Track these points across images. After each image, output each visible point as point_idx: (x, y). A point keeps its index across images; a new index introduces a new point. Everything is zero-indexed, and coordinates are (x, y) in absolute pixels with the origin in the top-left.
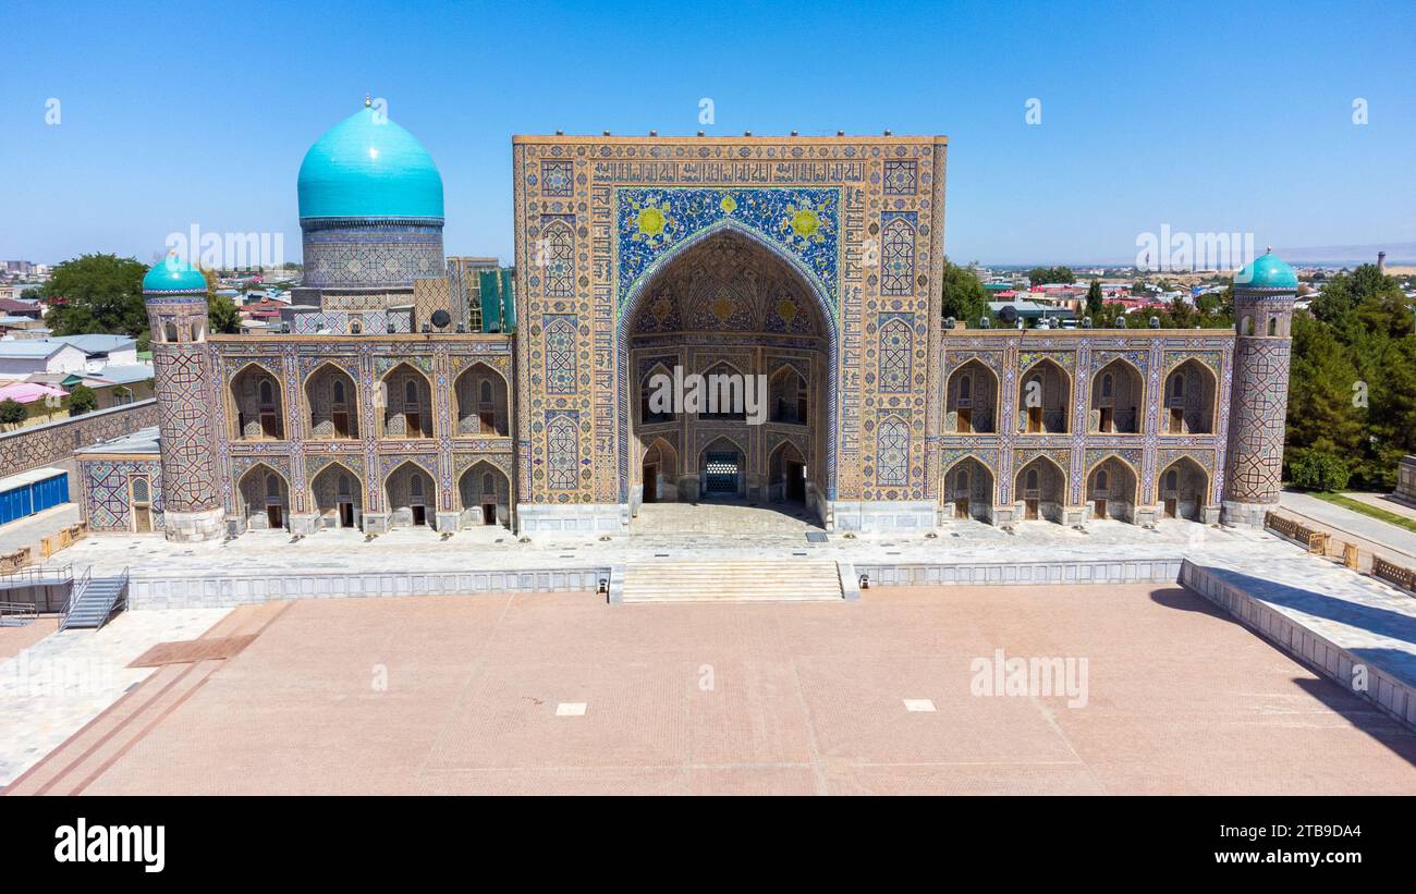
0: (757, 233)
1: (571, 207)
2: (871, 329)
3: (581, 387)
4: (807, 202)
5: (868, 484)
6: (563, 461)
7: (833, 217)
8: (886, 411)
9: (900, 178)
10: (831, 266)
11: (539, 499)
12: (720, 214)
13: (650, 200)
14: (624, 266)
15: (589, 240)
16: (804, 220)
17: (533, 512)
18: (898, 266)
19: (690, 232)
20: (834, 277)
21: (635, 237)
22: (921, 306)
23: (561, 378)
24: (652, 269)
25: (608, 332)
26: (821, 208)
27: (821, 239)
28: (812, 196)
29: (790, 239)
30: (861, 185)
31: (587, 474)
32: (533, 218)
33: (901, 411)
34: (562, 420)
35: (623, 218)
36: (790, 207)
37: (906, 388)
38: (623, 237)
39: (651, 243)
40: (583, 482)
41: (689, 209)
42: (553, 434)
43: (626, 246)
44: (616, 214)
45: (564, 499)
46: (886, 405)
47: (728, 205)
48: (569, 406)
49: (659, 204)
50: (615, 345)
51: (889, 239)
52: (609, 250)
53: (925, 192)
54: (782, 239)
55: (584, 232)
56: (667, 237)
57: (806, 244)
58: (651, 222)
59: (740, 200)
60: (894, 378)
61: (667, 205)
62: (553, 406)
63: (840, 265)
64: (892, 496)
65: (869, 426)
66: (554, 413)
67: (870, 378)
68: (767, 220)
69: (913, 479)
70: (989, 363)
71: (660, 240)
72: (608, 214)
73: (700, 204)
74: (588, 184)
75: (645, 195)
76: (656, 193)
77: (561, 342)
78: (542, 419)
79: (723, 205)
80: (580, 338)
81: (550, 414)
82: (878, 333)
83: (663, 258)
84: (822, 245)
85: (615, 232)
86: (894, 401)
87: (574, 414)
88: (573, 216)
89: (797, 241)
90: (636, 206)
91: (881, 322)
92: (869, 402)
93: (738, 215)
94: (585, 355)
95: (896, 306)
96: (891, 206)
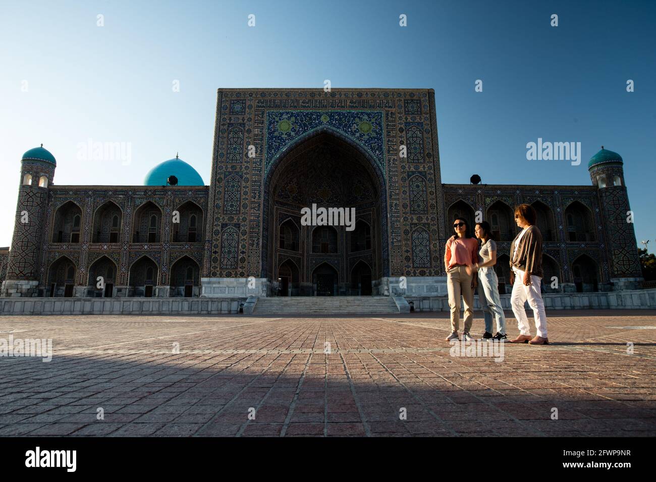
0: (340, 132)
1: (243, 120)
2: (403, 179)
3: (242, 210)
4: (366, 117)
5: (408, 267)
6: (229, 252)
7: (380, 124)
8: (416, 224)
9: (412, 107)
10: (380, 148)
11: (214, 275)
12: (321, 123)
13: (285, 116)
14: (270, 147)
15: (251, 135)
17: (209, 283)
18: (415, 148)
19: (305, 131)
20: (382, 153)
21: (276, 134)
22: (430, 168)
23: (232, 206)
24: (284, 149)
25: (260, 181)
26: (373, 120)
27: (374, 135)
28: (368, 115)
29: (358, 135)
30: (393, 110)
31: (243, 260)
32: (223, 125)
33: (424, 224)
34: (231, 229)
35: (270, 125)
36: (357, 120)
37: (425, 211)
38: (269, 134)
39: (284, 136)
40: (240, 264)
41: (304, 121)
42: (225, 237)
43: (271, 138)
44: (266, 123)
45: (229, 275)
46: (415, 221)
47: (324, 119)
48: (235, 221)
49: (289, 118)
50: (262, 188)
51: (409, 135)
52: (262, 140)
53: (426, 114)
54: (354, 134)
55: (249, 131)
56: (293, 134)
57: (366, 137)
58: (284, 126)
59: (331, 116)
60: (419, 206)
61: (293, 119)
62: (226, 220)
63: (385, 148)
64: (423, 274)
65: (406, 232)
66: (226, 225)
67: (405, 206)
68: (346, 126)
69: (434, 264)
70: (469, 202)
71: (289, 135)
72: (263, 123)
73: (310, 118)
74: (253, 109)
75: (282, 114)
76: (287, 113)
77: (233, 186)
78: (219, 228)
79: (322, 118)
80: (244, 184)
81: (224, 226)
82: (407, 182)
83: (289, 143)
84: (375, 138)
85: (265, 131)
86: (419, 219)
87: (238, 226)
88: (244, 124)
89: (361, 136)
90: (277, 119)
91: (409, 176)
92: (405, 219)
93: (331, 124)
94: (246, 193)
95: (417, 168)
96: (409, 120)
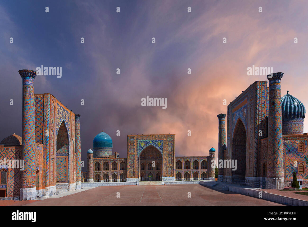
0: (154, 145)
2: (167, 156)
3: (134, 164)
4: (160, 142)
5: (167, 175)
6: (132, 172)
9: (170, 139)
10: (162, 149)
11: (129, 177)
12: (150, 143)
13: (142, 142)
14: (139, 149)
16: (159, 144)
17: (128, 179)
18: (170, 149)
19: (147, 145)
21: (140, 146)
22: (173, 153)
23: (132, 163)
24: (142, 150)
25: (137, 157)
26: (161, 142)
28: (160, 141)
29: (158, 146)
30: (166, 140)
33: (170, 166)
34: (132, 168)
36: (158, 142)
37: (171, 163)
40: (134, 175)
41: (146, 143)
43: (139, 147)
45: (132, 177)
46: (169, 166)
47: (151, 142)
48: (133, 166)
51: (169, 146)
53: (173, 140)
55: (135, 145)
56: (144, 146)
57: (159, 146)
58: (142, 144)
59: (152, 142)
61: (144, 142)
62: (131, 166)
64: (169, 177)
65: (167, 168)
67: (167, 162)
69: (172, 174)
70: (181, 160)
72: (138, 143)
73: (148, 142)
74: (135, 140)
76: (143, 141)
77: (132, 158)
78: (130, 167)
81: (131, 167)
82: (168, 157)
83: (143, 148)
84: (161, 147)
85: (138, 145)
86: (170, 165)
90: (141, 142)
92: (167, 165)
93: (152, 143)
94: (135, 160)
95: (170, 154)
96: (169, 142)
